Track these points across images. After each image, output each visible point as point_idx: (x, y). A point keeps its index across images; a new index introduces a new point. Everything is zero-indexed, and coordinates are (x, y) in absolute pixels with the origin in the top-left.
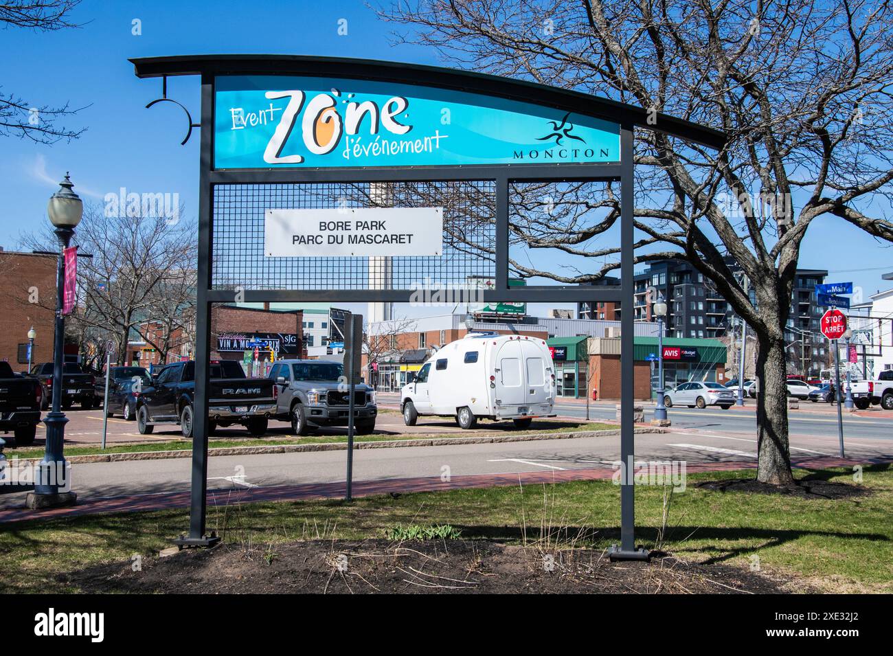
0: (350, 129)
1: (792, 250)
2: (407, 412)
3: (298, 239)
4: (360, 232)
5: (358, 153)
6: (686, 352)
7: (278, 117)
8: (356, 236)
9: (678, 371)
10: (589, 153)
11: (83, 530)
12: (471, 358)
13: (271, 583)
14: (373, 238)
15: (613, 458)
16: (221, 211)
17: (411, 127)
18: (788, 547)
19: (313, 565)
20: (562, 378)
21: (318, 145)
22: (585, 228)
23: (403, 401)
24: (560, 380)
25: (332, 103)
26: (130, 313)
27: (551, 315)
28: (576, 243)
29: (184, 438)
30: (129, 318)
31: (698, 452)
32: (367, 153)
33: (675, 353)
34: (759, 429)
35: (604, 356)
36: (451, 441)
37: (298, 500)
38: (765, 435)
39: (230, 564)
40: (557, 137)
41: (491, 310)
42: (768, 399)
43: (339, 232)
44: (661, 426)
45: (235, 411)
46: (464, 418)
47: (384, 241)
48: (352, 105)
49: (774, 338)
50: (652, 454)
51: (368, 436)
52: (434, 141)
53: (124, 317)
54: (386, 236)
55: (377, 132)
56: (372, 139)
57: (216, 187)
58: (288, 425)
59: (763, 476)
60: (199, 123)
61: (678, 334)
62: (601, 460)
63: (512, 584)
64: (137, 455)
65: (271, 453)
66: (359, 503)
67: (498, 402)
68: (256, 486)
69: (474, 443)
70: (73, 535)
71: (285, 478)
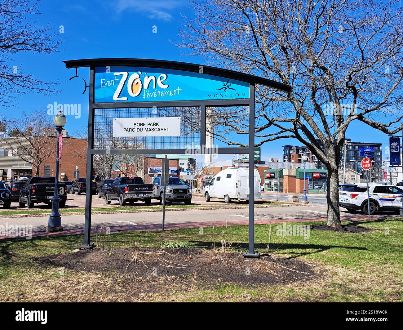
0: (145, 87)
1: (342, 134)
2: (206, 197)
3: (125, 130)
4: (149, 127)
5: (148, 96)
6: (322, 175)
7: (118, 82)
8: (148, 128)
9: (319, 182)
10: (237, 95)
11: (56, 241)
12: (229, 176)
13: (108, 264)
14: (154, 129)
15: (278, 216)
16: (97, 119)
17: (169, 86)
18: (324, 253)
19: (127, 257)
20: (273, 184)
21: (133, 93)
22: (260, 127)
23: (205, 192)
24: (273, 185)
25: (139, 77)
26: (112, 160)
27: (270, 161)
28: (257, 132)
29: (120, 206)
30: (112, 162)
31: (313, 214)
32: (152, 96)
33: (317, 175)
34: (328, 205)
35: (289, 176)
36: (219, 208)
37: (144, 231)
38: (330, 207)
39: (95, 256)
40: (225, 89)
41: (247, 159)
42: (331, 193)
43: (141, 127)
44: (305, 203)
45: (138, 196)
46: (226, 199)
47: (158, 130)
48: (146, 77)
49: (333, 169)
50: (295, 214)
51: (188, 206)
52: (177, 91)
53: (110, 161)
54: (159, 128)
55: (155, 88)
56: (153, 91)
57: (95, 110)
58: (159, 201)
59: (329, 223)
60: (89, 85)
61: (322, 168)
62: (274, 216)
63: (200, 266)
64: (100, 212)
65: (150, 212)
66: (167, 232)
67: (239, 193)
68: (136, 225)
69: (228, 209)
70: (51, 242)
71: (148, 222)
